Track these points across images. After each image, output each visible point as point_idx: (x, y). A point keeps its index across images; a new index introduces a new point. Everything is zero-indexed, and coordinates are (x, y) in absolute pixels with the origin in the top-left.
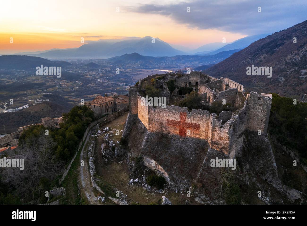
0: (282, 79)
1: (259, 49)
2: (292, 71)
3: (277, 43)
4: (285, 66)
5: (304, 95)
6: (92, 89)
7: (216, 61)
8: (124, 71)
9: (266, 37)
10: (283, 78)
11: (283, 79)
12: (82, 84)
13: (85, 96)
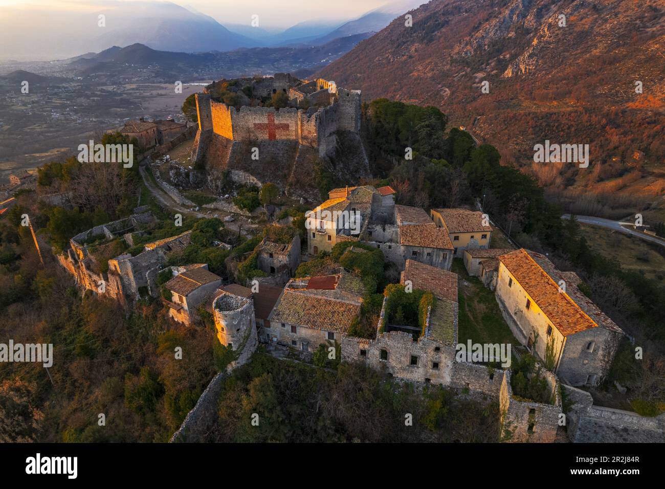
0: (445, 91)
1: (406, 32)
2: (463, 76)
3: (436, 21)
4: (451, 65)
5: (476, 118)
6: (41, 137)
7: (327, 58)
8: (115, 90)
9: (419, 7)
10: (447, 89)
11: (448, 91)
12: (9, 127)
13: (26, 155)
